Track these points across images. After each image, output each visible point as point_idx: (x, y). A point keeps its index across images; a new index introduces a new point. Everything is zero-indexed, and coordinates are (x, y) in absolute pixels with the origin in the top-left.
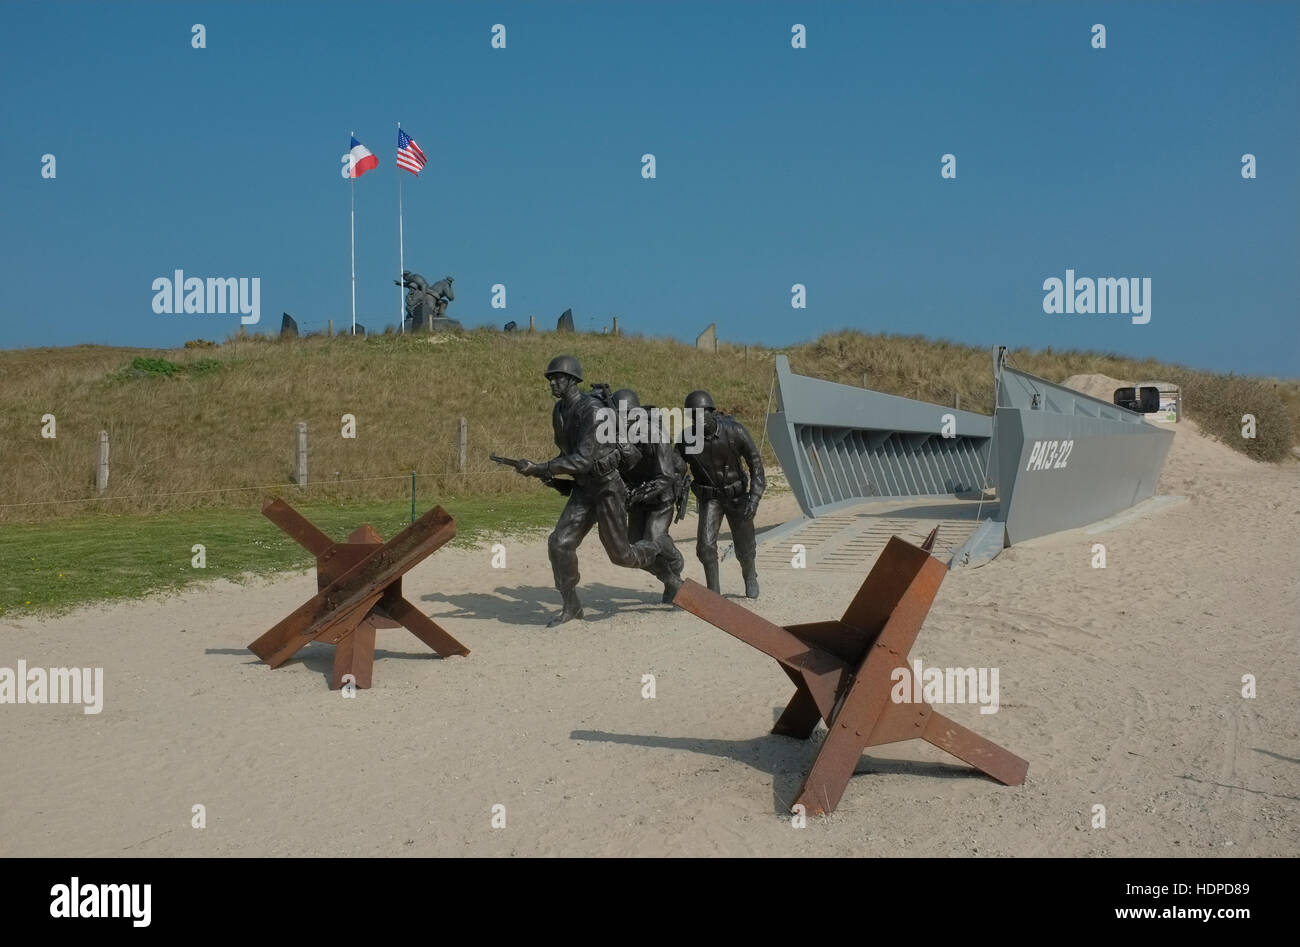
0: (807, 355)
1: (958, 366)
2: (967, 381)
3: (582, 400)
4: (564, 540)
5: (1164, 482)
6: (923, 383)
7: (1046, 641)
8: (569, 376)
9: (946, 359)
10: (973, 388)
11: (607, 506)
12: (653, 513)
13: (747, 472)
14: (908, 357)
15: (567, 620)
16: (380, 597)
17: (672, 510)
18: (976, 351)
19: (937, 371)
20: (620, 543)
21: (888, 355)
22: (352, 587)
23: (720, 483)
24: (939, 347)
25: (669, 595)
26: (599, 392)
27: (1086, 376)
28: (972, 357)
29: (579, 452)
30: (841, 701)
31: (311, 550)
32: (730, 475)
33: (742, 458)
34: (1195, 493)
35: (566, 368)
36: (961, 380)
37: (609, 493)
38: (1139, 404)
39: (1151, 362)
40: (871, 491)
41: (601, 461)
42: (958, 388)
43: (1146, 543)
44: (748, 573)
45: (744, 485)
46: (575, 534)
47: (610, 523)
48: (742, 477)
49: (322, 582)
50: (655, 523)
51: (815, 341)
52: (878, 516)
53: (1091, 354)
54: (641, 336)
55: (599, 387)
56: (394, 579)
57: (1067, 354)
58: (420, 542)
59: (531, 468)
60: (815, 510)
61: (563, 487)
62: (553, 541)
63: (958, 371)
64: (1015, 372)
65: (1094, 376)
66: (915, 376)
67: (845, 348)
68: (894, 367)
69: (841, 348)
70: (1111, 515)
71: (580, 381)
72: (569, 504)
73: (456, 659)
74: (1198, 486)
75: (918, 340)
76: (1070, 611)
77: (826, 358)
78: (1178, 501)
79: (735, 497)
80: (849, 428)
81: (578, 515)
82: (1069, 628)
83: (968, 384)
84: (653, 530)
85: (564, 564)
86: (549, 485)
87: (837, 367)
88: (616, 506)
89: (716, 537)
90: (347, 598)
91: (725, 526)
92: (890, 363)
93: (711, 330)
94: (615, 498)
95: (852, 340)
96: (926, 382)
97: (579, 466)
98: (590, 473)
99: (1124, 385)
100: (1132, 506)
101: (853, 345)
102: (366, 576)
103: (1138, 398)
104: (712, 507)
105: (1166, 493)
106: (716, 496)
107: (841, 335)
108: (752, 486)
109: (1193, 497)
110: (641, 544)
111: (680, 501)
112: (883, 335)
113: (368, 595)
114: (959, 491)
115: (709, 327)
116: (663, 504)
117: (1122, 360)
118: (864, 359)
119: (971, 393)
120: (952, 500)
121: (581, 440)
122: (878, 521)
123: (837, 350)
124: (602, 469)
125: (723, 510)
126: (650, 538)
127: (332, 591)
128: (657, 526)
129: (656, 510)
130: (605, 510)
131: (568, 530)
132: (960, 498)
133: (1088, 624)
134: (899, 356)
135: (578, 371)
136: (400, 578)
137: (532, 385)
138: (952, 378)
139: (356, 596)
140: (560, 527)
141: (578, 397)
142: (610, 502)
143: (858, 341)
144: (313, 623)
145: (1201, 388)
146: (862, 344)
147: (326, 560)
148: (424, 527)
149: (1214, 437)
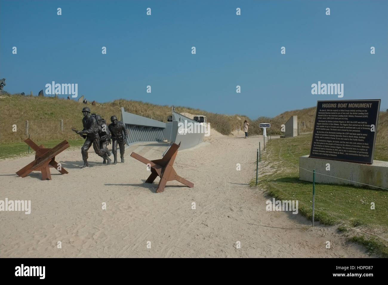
0: (110, 105)
1: (151, 110)
2: (154, 114)
3: (91, 117)
4: (85, 149)
5: (204, 139)
6: (142, 114)
7: (188, 168)
8: (88, 112)
9: (148, 108)
10: (155, 115)
11: (96, 141)
12: (103, 143)
13: (124, 134)
14: (138, 107)
15: (85, 167)
16: (51, 160)
17: (107, 142)
18: (155, 106)
19: (146, 111)
20: (98, 149)
21: (133, 106)
22: (43, 158)
23: (118, 136)
24: (146, 104)
25: (104, 162)
26: (94, 115)
27: (184, 113)
28: (155, 107)
29: (90, 129)
30: (162, 174)
31: (34, 150)
32: (120, 134)
33: (123, 131)
34: (211, 142)
35: (87, 110)
36: (152, 113)
37: (96, 138)
38: (199, 121)
39: (198, 110)
40: (140, 140)
41: (95, 131)
42: (152, 115)
43: (203, 152)
44: (122, 157)
45: (123, 137)
46: (88, 147)
47: (96, 145)
48: (122, 135)
49: (36, 157)
50: (104, 145)
51: (113, 101)
52: (144, 146)
53: (184, 107)
54: (64, 98)
55: (94, 114)
56: (54, 157)
57: (178, 107)
58: (61, 148)
59: (79, 132)
60: (129, 144)
61: (84, 137)
62: (82, 149)
63: (151, 111)
64: (176, 113)
65: (186, 113)
66: (140, 112)
67: (121, 104)
68: (135, 109)
69: (120, 104)
70: (194, 146)
71: (90, 113)
72: (86, 141)
73: (65, 174)
74: (212, 140)
75: (140, 103)
76: (192, 163)
77: (116, 106)
78: (207, 143)
79: (121, 139)
80: (135, 125)
81: (88, 143)
82: (192, 166)
83: (154, 115)
84: (104, 147)
85: (85, 155)
86: (82, 136)
87: (119, 109)
88: (98, 141)
89: (117, 149)
90: (41, 161)
91: (118, 147)
92: (133, 108)
93: (83, 97)
94: (97, 140)
95: (123, 101)
96: (143, 114)
97: (91, 132)
98: (92, 134)
99: (195, 116)
100: (198, 144)
101: (123, 103)
102: (47, 155)
103: (199, 119)
104: (115, 142)
105: (205, 142)
106: (116, 139)
107: (120, 100)
108: (125, 137)
109: (211, 143)
110: (102, 149)
111: (109, 141)
112: (131, 100)
113: (48, 160)
114: (158, 140)
115: (81, 97)
116: (106, 141)
117: (191, 109)
118: (126, 107)
119: (155, 117)
120: (157, 143)
121: (91, 126)
122: (144, 147)
123: (119, 104)
124: (95, 133)
125: (118, 142)
126: (103, 148)
127: (38, 159)
128: (104, 146)
129: (104, 142)
130: (95, 142)
131: (86, 146)
132: (159, 142)
133: (196, 166)
134: (136, 107)
135: (90, 111)
136: (55, 157)
137: (37, 111)
138: (150, 112)
139: (44, 160)
140: (84, 145)
141: (89, 117)
142: (96, 140)
143: (125, 102)
144: (32, 167)
145: (211, 117)
146: (126, 103)
147: (38, 152)
148: (62, 144)
149: (214, 129)
